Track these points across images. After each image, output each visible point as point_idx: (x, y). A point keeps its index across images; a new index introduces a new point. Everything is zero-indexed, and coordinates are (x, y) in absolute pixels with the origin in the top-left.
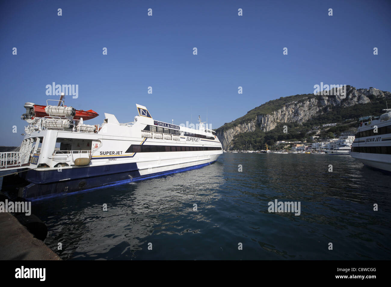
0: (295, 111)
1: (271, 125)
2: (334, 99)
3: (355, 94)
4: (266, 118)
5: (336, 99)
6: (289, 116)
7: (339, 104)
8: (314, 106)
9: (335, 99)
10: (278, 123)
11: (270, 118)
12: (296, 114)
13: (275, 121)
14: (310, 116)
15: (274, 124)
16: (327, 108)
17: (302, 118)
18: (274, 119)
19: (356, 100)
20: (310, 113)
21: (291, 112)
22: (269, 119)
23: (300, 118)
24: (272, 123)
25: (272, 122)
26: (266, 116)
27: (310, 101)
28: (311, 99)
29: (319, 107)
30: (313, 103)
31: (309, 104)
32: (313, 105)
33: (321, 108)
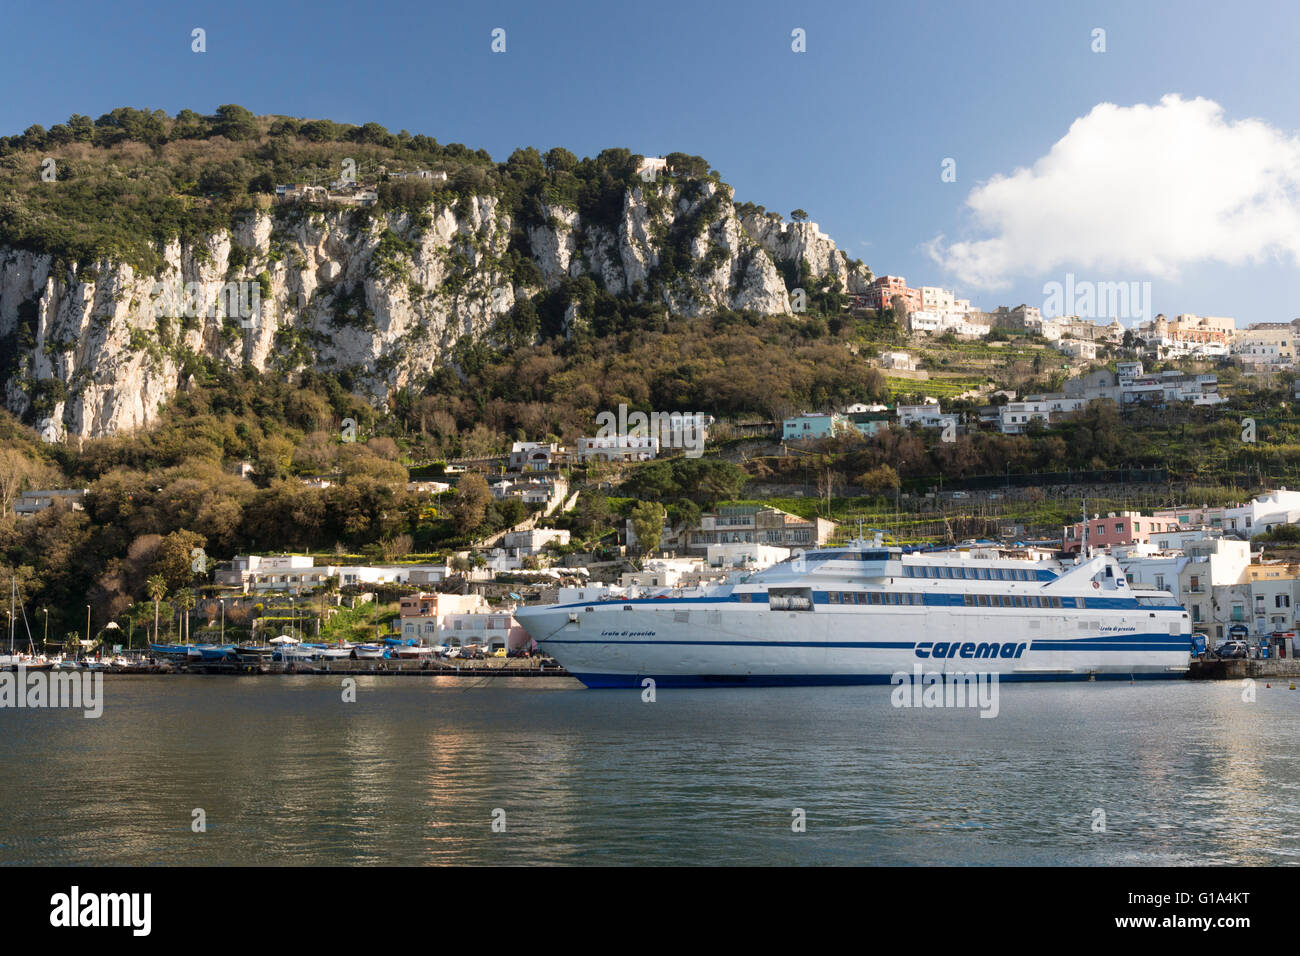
0: (342, 275)
1: (130, 377)
2: (611, 243)
3: (729, 238)
4: (88, 291)
5: (625, 244)
6: (290, 317)
7: (636, 287)
8: (483, 267)
9: (617, 242)
10: (188, 365)
11: (128, 294)
12: (353, 312)
13: (165, 341)
14: (453, 342)
15: (152, 370)
16: (566, 306)
17: (397, 356)
18: (162, 322)
19: (726, 282)
20: (452, 320)
21: (310, 281)
22: (121, 310)
23: (377, 351)
24: (139, 356)
25: (137, 341)
26: (93, 276)
27: (462, 214)
28: (475, 200)
29: (517, 284)
30: (481, 235)
31: (455, 239)
32: (483, 250)
33: (530, 293)
